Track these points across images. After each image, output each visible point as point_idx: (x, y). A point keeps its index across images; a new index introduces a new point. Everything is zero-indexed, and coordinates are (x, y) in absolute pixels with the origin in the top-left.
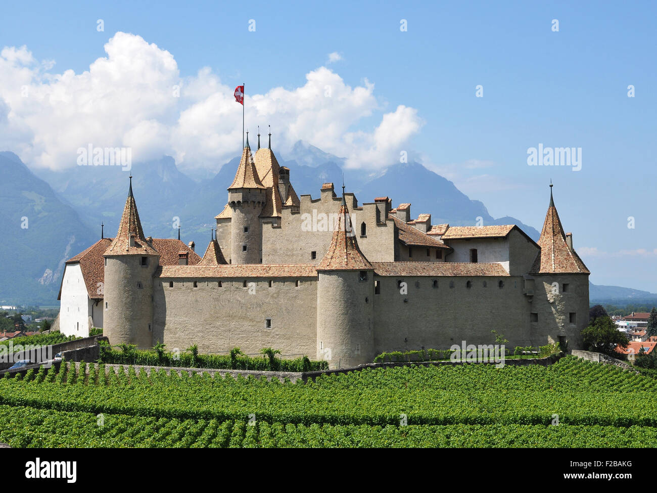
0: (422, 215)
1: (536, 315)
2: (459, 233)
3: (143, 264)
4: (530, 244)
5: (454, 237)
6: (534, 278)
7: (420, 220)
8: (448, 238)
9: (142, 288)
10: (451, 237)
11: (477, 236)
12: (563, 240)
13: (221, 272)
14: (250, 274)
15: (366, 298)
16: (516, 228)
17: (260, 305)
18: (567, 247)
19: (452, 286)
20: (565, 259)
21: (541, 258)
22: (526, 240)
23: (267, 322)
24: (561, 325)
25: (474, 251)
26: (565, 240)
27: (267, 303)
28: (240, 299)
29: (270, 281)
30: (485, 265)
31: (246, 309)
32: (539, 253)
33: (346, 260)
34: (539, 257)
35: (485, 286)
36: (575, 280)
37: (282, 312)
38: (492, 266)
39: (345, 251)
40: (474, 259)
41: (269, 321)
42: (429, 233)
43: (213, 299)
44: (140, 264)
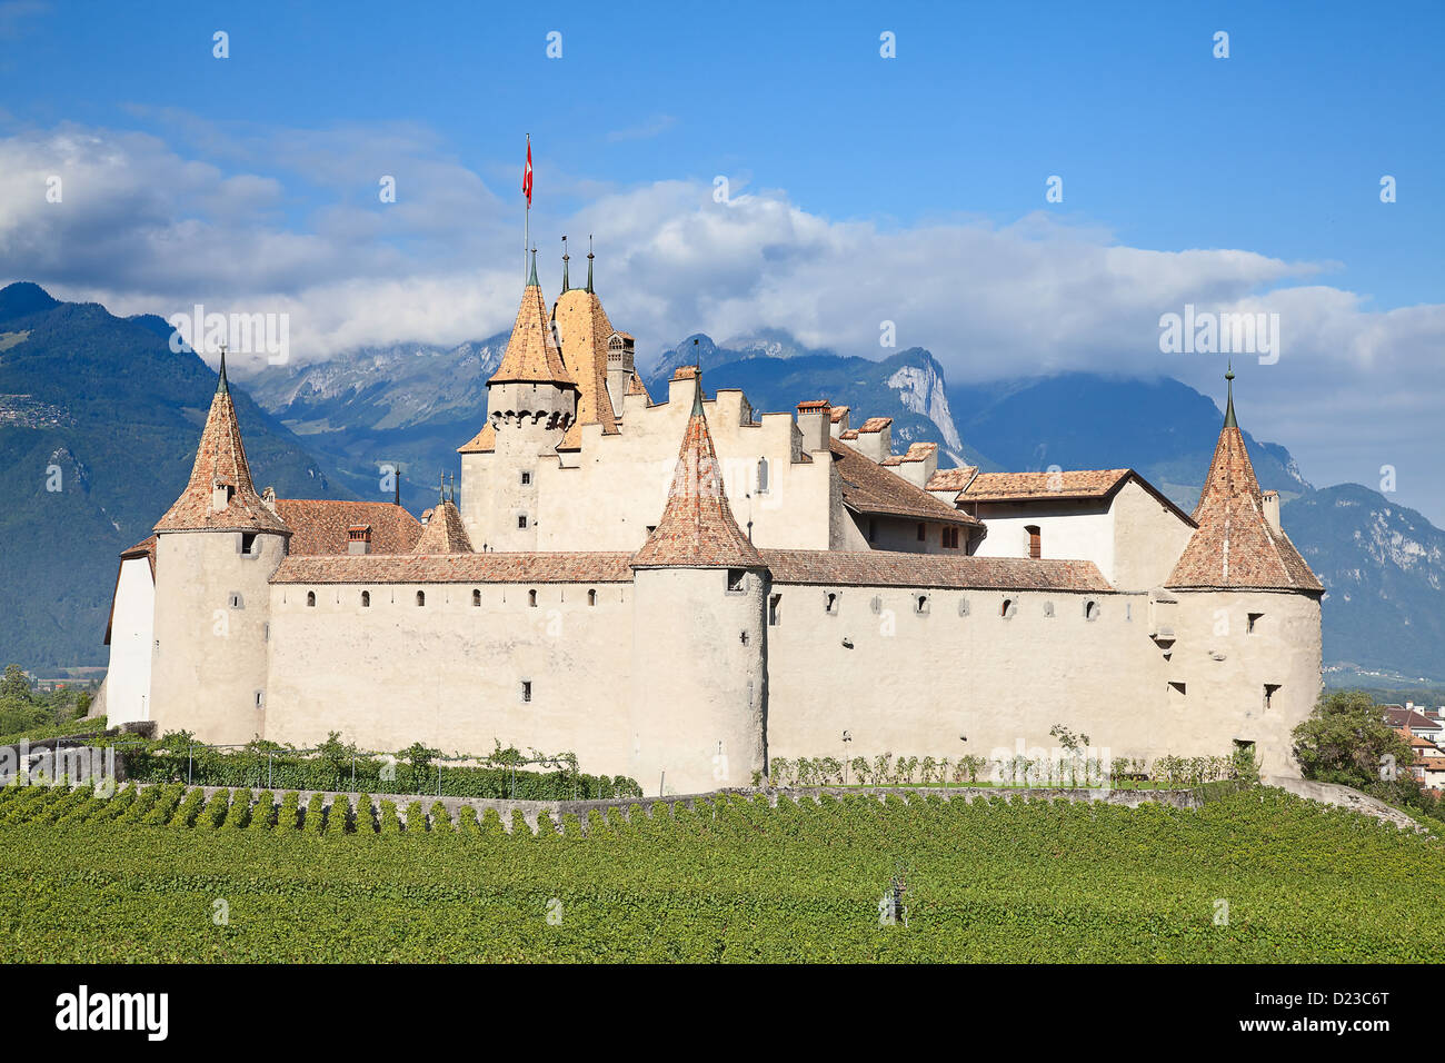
0: (916, 446)
1: (1181, 686)
2: (1001, 487)
3: (245, 551)
4: (1170, 515)
5: (986, 497)
6: (1176, 597)
7: (911, 456)
8: (973, 498)
10: (979, 498)
11: (1038, 495)
12: (1255, 507)
13: (423, 570)
14: (488, 574)
15: (743, 634)
16: (1132, 477)
17: (507, 648)
18: (1263, 525)
19: (964, 612)
20: (1258, 553)
21: (1196, 550)
22: (1159, 506)
23: (522, 688)
24: (1241, 714)
25: (1034, 530)
26: (1260, 506)
27: (522, 643)
28: (462, 634)
29: (533, 593)
30: (1052, 563)
31: (477, 659)
32: (1195, 537)
33: (696, 543)
34: (1191, 547)
35: (1050, 613)
36: (1281, 606)
37: (557, 664)
38: (1070, 566)
39: (696, 522)
40: (1035, 551)
41: (528, 685)
42: (930, 486)
43: (404, 632)
44: (237, 552)
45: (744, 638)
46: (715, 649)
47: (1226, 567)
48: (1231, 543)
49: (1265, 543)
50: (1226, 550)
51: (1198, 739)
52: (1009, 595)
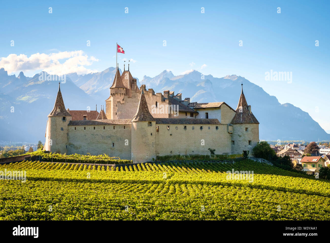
1: (234, 141)
3: (63, 120)
4: (231, 110)
6: (233, 125)
7: (185, 100)
9: (63, 130)
10: (197, 108)
11: (207, 107)
12: (247, 108)
13: (95, 123)
16: (224, 103)
17: (109, 137)
18: (248, 112)
19: (193, 129)
20: (247, 117)
21: (236, 116)
22: (229, 109)
23: (112, 144)
24: (244, 146)
25: (207, 114)
26: (248, 108)
27: (112, 136)
28: (102, 134)
29: (114, 127)
30: (210, 120)
31: (104, 139)
32: (236, 114)
33: (142, 117)
34: (235, 116)
35: (209, 128)
36: (251, 126)
37: (119, 140)
38: (213, 120)
39: (142, 113)
40: (207, 117)
41: (113, 144)
42: (189, 106)
43: (92, 134)
44: (62, 120)
45: (151, 134)
46: (146, 137)
47: (241, 119)
48: (242, 115)
49: (248, 115)
50: (241, 116)
51: (236, 151)
52: (202, 125)
